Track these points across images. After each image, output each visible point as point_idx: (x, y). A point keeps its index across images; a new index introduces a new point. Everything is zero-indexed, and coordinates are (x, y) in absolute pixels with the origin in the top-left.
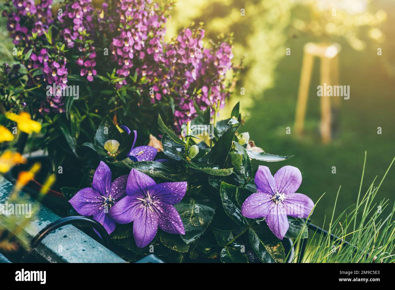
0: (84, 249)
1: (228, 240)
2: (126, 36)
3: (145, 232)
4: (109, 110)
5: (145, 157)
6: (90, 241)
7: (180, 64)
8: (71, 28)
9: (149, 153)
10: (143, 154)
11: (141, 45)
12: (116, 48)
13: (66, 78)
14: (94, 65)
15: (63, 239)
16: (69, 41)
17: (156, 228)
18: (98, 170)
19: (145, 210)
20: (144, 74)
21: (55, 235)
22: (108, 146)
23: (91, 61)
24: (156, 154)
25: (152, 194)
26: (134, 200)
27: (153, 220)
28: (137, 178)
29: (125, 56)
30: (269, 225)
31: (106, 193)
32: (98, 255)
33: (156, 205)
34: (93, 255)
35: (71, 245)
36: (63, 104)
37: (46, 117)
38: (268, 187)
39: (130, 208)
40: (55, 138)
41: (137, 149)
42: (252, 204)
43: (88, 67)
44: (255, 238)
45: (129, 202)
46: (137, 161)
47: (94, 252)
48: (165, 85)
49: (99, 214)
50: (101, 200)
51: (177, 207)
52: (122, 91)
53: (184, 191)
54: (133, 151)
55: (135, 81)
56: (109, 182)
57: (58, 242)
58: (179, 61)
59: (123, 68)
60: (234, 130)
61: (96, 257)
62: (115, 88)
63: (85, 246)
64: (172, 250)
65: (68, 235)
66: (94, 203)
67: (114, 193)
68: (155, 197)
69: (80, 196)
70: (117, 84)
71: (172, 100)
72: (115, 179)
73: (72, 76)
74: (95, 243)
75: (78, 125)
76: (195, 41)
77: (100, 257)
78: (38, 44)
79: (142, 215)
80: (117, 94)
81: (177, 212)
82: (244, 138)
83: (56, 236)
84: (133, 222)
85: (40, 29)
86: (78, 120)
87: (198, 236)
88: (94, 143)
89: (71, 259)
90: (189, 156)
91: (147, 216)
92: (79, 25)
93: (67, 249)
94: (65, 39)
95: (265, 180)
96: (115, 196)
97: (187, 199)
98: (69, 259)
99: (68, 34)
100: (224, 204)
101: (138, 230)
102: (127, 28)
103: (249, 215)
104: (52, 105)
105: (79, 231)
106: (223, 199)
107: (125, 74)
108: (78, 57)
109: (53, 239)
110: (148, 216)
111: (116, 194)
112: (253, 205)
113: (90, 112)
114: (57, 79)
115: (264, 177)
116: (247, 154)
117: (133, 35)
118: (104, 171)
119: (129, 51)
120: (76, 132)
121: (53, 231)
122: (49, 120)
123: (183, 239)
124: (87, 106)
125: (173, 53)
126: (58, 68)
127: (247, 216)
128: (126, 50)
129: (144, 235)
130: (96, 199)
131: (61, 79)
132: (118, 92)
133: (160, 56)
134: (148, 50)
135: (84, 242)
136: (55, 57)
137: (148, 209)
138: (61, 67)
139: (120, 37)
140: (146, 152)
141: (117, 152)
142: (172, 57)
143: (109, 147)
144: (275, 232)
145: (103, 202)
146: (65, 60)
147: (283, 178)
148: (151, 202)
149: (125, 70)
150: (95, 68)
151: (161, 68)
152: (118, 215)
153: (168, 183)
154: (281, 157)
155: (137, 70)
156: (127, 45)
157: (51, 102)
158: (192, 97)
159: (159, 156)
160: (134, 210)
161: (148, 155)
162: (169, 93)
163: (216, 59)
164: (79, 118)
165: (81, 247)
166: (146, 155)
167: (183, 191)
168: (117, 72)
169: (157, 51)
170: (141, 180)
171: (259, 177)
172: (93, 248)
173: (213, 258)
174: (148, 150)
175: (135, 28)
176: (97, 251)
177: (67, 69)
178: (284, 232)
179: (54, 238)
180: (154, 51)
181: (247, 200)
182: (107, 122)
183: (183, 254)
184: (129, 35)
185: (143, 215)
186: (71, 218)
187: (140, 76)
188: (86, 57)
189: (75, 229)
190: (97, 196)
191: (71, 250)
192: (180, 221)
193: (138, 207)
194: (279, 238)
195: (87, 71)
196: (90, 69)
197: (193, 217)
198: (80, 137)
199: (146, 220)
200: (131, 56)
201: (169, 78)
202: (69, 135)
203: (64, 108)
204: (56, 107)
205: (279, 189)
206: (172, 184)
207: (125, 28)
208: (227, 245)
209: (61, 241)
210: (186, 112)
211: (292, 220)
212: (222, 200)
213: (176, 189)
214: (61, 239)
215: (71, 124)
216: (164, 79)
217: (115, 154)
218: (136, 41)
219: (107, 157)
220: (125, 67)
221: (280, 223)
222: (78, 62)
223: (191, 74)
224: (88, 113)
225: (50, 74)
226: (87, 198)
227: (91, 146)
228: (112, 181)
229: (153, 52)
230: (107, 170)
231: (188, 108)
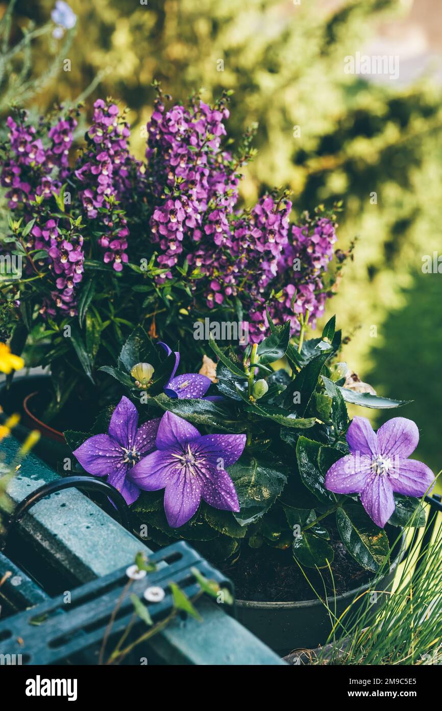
0: (89, 525)
1: (308, 521)
2: (173, 207)
3: (182, 504)
4: (145, 315)
5: (192, 391)
6: (98, 514)
7: (252, 251)
8: (94, 188)
9: (197, 385)
10: (188, 386)
11: (196, 220)
12: (158, 224)
13: (82, 266)
14: (125, 247)
15: (60, 509)
16: (90, 208)
17: (199, 500)
18: (118, 409)
19: (184, 473)
20: (199, 263)
21: (49, 503)
22: (137, 371)
23: (121, 241)
24: (209, 386)
25: (195, 449)
26: (168, 456)
27: (194, 487)
28: (173, 425)
29: (170, 236)
30: (365, 505)
31: (128, 444)
32: (108, 536)
33: (199, 466)
34: (101, 535)
35: (71, 519)
36: (76, 303)
37: (50, 321)
38: (366, 449)
39: (162, 468)
40: (61, 352)
41: (180, 378)
42: (341, 472)
43: (115, 249)
44: (345, 522)
45: (160, 459)
46: (177, 397)
47: (102, 532)
48: (230, 281)
49: (116, 474)
50: (120, 453)
51: (230, 471)
52: (164, 288)
53: (242, 447)
54: (173, 382)
55: (184, 274)
56: (134, 427)
57: (53, 513)
58: (252, 247)
59: (167, 254)
60: (322, 359)
61: (104, 539)
62: (154, 284)
63: (91, 521)
64: (221, 533)
65: (67, 503)
66: (109, 457)
67: (140, 444)
68: (198, 453)
69: (90, 445)
70: (156, 278)
71: (240, 304)
72: (143, 423)
73: (91, 262)
74: (105, 518)
75: (97, 335)
76: (277, 218)
77: (110, 540)
78: (43, 211)
79: (178, 479)
80: (156, 291)
81: (229, 478)
82: (339, 371)
83: (51, 504)
84: (164, 489)
85: (49, 187)
86: (98, 328)
87: (260, 515)
88: (117, 366)
89: (69, 539)
90: (254, 395)
91: (185, 481)
92: (106, 186)
93: (65, 525)
94: (85, 205)
95: (361, 437)
96: (141, 448)
97: (246, 458)
98: (66, 539)
99: (88, 198)
100: (302, 469)
101: (172, 502)
102: (176, 194)
103: (336, 488)
104: (60, 305)
105: (84, 498)
106: (300, 461)
107: (170, 263)
108: (101, 233)
109: (46, 508)
110: (187, 481)
111: (144, 446)
112: (343, 475)
113: (116, 316)
114: (68, 266)
115: (360, 433)
116: (341, 395)
117: (184, 205)
118: (127, 411)
119: (177, 229)
120: (94, 346)
121: (47, 496)
122: (54, 326)
123: (236, 519)
124: (112, 308)
125: (244, 233)
126: (71, 251)
127: (332, 490)
128: (172, 227)
129: (180, 510)
130: (113, 451)
131: (74, 267)
132: (157, 290)
133: (224, 237)
134: (206, 228)
135: (89, 515)
136: (66, 234)
137: (187, 471)
138: (74, 250)
139: (165, 208)
140: (193, 384)
141: (149, 383)
142: (243, 238)
143: (138, 374)
144: (372, 516)
145: (123, 457)
146: (82, 239)
147: (390, 436)
148: (193, 462)
149: (170, 257)
150: (126, 251)
151: (225, 255)
152: (143, 478)
153: (218, 435)
154: (394, 402)
155: (189, 256)
156: (174, 220)
157: (58, 300)
158: (268, 301)
159: (211, 391)
160: (166, 472)
161: (197, 388)
162: (235, 294)
163: (310, 242)
164: (99, 325)
165: (85, 522)
166: (194, 388)
167: (239, 448)
168: (158, 260)
169: (219, 230)
170: (178, 430)
171: (353, 433)
172: (102, 525)
173: (283, 548)
174: (196, 381)
175: (187, 194)
176: (108, 530)
177: (83, 252)
178: (386, 516)
179: (48, 506)
180: (215, 229)
181: (333, 466)
182: (138, 335)
183: (238, 540)
184: (178, 205)
185: (180, 480)
186: (74, 479)
187: (192, 267)
188: (113, 234)
189: (78, 495)
190: (116, 448)
191: (70, 526)
192: (234, 491)
193: (173, 468)
194: (379, 525)
195: (114, 256)
196: (118, 253)
197: (254, 486)
198: (99, 353)
199: (184, 487)
200: (180, 236)
201: (236, 270)
202: (83, 350)
203: (76, 309)
204: (65, 307)
205: (383, 451)
206: (223, 437)
207: (172, 194)
208: (305, 529)
209: (57, 513)
210: (258, 324)
211: (400, 499)
212: (299, 464)
213: (229, 444)
214: (58, 509)
215: (87, 334)
216: (229, 271)
217: (146, 384)
218: (188, 215)
219: (133, 389)
220: (170, 252)
221: (381, 503)
222: (101, 241)
223: (270, 266)
224: (112, 318)
225: (58, 259)
226: (101, 450)
227: (111, 371)
228: (139, 426)
229: (213, 231)
230: (131, 410)
231: (261, 318)
